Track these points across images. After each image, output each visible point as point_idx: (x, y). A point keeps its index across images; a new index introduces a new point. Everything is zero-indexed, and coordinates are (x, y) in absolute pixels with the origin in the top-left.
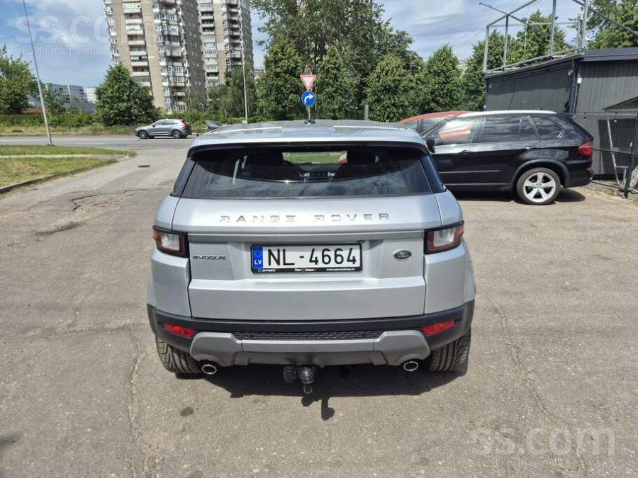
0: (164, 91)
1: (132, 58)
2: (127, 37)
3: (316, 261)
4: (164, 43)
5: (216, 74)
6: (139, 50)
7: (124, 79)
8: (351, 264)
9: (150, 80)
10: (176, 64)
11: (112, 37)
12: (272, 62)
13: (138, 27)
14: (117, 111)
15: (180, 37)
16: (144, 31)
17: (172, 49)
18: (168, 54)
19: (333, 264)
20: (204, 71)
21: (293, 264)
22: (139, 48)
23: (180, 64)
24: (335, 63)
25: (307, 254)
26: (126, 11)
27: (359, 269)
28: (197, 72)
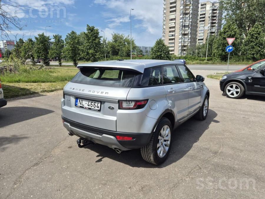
0: (179, 47)
1: (169, 36)
2: (169, 28)
3: (89, 106)
4: (182, 29)
5: (202, 39)
6: (172, 32)
7: (161, 44)
8: (97, 108)
9: (174, 44)
10: (185, 36)
11: (164, 28)
12: (223, 33)
13: (174, 24)
14: (156, 56)
15: (189, 25)
16: (175, 25)
17: (185, 31)
18: (183, 33)
19: (93, 107)
20: (197, 39)
21: (84, 105)
22: (173, 31)
23: (187, 36)
24: (257, 31)
25: (87, 103)
26: (170, 18)
27: (99, 111)
28: (194, 39)
